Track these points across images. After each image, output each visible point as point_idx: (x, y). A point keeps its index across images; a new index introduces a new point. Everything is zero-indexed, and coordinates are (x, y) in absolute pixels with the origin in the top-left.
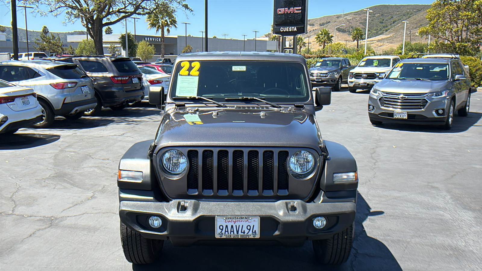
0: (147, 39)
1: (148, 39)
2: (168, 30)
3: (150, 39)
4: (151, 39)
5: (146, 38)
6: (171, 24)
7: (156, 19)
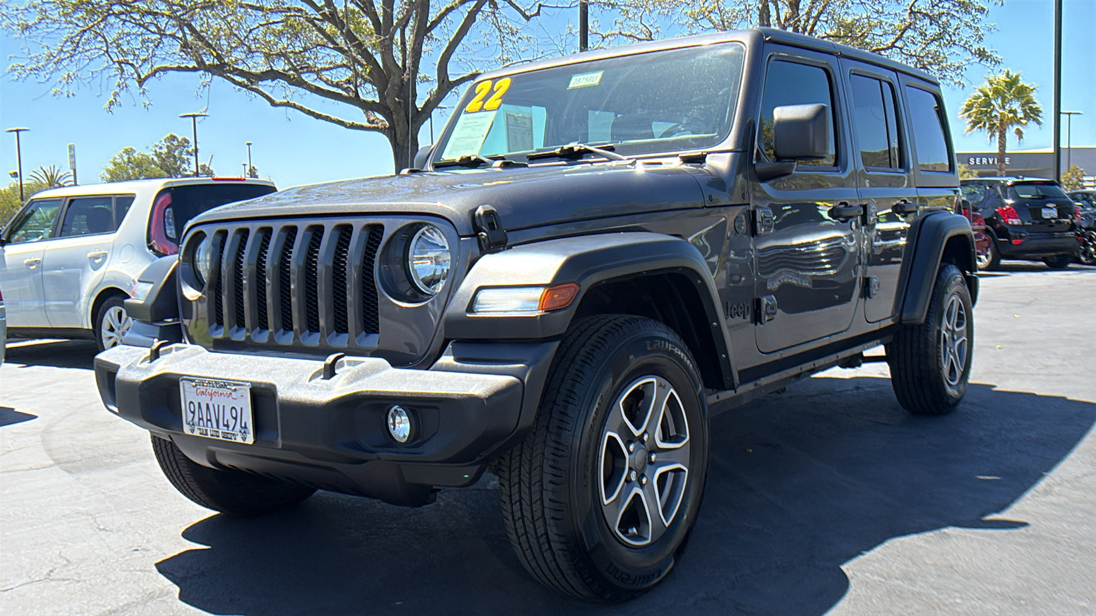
0: (975, 161)
1: (978, 159)
2: (1019, 133)
3: (981, 160)
4: (984, 161)
5: (972, 160)
6: (1027, 117)
7: (985, 109)
